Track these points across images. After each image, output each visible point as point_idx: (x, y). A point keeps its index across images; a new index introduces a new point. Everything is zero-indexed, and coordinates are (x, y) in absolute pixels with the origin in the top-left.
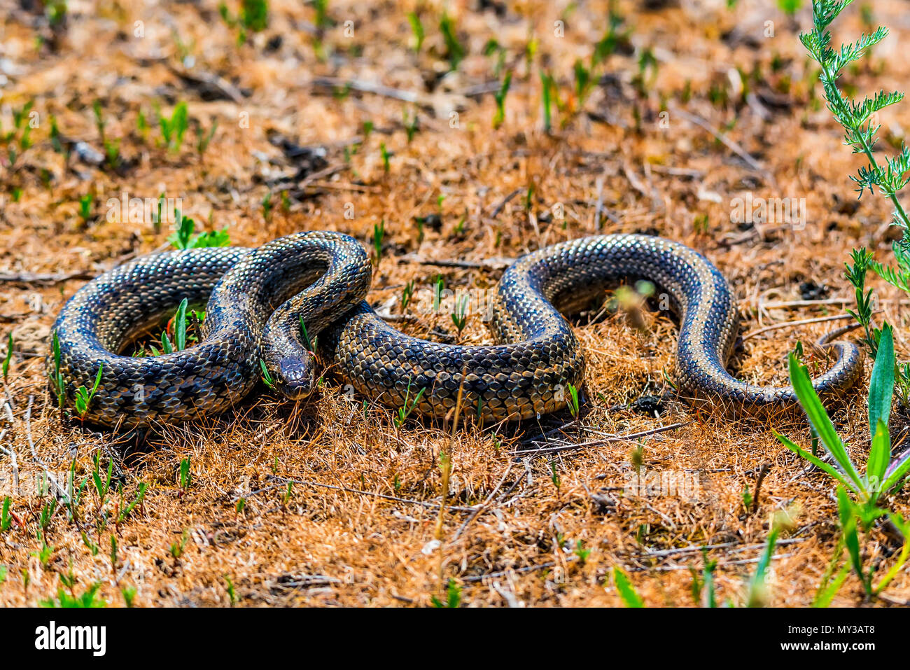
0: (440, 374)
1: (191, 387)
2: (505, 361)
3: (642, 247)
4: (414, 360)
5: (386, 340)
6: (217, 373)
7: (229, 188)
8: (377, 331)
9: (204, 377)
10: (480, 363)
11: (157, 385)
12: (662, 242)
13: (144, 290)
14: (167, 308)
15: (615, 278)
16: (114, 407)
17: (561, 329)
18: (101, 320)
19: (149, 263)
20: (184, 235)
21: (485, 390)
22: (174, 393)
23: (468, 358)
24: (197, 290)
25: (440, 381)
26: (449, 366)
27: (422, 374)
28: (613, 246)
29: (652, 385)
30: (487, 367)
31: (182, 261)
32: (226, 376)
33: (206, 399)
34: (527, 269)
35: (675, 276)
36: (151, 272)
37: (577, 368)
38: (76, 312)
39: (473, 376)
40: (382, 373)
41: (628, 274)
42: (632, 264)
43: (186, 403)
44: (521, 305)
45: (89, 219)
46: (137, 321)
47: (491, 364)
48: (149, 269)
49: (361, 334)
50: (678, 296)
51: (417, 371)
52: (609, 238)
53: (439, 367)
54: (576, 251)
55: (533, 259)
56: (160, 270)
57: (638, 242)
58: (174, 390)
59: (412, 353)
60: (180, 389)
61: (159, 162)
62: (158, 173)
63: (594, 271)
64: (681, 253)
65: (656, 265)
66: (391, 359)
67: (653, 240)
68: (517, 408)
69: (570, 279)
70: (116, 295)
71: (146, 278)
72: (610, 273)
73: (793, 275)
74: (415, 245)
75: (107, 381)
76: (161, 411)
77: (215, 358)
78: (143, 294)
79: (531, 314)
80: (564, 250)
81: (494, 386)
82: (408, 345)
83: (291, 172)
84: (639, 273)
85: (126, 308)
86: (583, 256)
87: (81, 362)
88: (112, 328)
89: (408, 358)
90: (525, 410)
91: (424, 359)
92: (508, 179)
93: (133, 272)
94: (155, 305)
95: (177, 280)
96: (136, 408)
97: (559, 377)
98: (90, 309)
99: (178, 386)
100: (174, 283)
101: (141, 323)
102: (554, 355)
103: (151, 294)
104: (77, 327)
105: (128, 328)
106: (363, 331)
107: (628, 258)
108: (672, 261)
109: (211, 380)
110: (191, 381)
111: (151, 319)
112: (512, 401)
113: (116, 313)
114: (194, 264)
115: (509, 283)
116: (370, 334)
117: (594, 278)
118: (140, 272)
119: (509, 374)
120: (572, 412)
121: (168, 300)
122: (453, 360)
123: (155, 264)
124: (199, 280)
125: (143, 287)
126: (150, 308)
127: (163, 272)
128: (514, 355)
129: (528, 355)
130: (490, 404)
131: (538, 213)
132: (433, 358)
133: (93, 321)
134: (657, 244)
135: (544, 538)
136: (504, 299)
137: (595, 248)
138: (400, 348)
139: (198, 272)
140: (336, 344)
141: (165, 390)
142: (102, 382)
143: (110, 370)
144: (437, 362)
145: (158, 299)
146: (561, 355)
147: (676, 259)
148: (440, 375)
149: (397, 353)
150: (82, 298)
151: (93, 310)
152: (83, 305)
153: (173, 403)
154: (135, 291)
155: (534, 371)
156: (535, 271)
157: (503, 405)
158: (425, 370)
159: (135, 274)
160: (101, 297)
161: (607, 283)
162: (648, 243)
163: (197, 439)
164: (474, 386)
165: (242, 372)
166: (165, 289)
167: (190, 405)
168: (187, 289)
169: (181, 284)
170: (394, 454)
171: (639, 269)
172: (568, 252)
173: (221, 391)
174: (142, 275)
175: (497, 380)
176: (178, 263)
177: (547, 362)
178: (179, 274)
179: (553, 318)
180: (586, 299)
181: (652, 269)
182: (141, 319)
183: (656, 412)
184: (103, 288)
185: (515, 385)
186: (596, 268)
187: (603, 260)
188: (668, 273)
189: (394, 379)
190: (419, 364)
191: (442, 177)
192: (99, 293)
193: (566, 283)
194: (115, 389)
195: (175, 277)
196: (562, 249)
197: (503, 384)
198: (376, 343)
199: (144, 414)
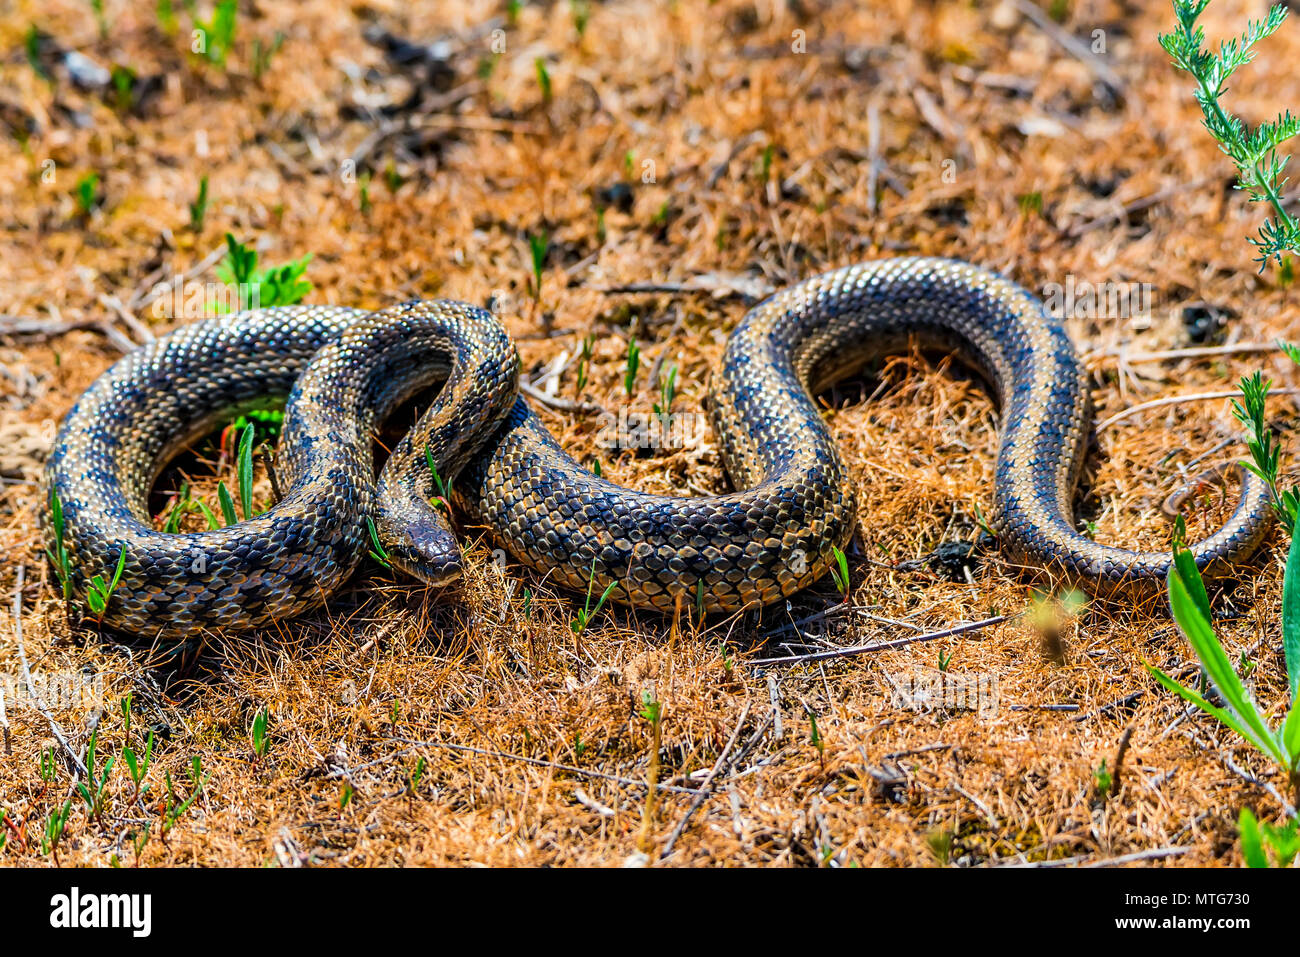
0: (638, 546)
1: (258, 587)
2: (737, 525)
3: (939, 279)
4: (598, 522)
5: (558, 487)
6: (298, 563)
7: (305, 131)
8: (543, 469)
9: (277, 572)
10: (700, 530)
11: (206, 585)
12: (969, 272)
13: (183, 385)
14: (217, 409)
15: (900, 329)
16: (141, 614)
17: (819, 454)
18: (121, 447)
19: (188, 339)
20: (242, 269)
21: (708, 571)
22: (231, 598)
23: (681, 522)
24: (261, 379)
25: (639, 557)
26: (652, 534)
27: (612, 544)
28: (896, 280)
29: (959, 517)
30: (710, 535)
31: (237, 334)
32: (311, 569)
33: (281, 604)
34: (766, 330)
35: (991, 329)
36: (193, 354)
37: (844, 518)
38: (84, 438)
39: (689, 550)
40: (550, 538)
41: (920, 322)
42: (926, 308)
43: (249, 611)
44: (757, 402)
45: (93, 201)
46: (174, 435)
47: (716, 531)
48: (189, 350)
49: (520, 471)
50: (997, 363)
51: (603, 539)
52: (888, 266)
53: (636, 535)
54: (841, 291)
55: (776, 310)
56: (205, 350)
57: (933, 271)
58: (232, 592)
59: (597, 513)
60: (241, 591)
61: (198, 88)
62: (194, 109)
63: (868, 321)
64: (999, 293)
65: (962, 310)
66: (566, 517)
67: (956, 268)
68: (757, 593)
69: (834, 337)
70: (140, 398)
71: (184, 366)
72: (892, 322)
73: (1172, 289)
74: (593, 243)
75: (130, 576)
76: (211, 623)
77: (294, 539)
78: (181, 391)
79: (772, 420)
80: (823, 290)
81: (721, 564)
82: (590, 497)
83: (397, 89)
84: (937, 321)
85: (157, 418)
86: (851, 298)
87: (91, 540)
88: (138, 455)
89: (591, 518)
90: (768, 594)
91: (615, 521)
92: (735, 108)
93: (166, 355)
94: (200, 407)
95: (230, 365)
96: (174, 618)
97: (818, 540)
98: (103, 429)
99: (236, 586)
100: (226, 371)
101: (179, 437)
102: (811, 507)
103: (193, 391)
104: (86, 467)
105: (161, 449)
106: (524, 468)
107: (919, 299)
108: (987, 305)
109: (289, 577)
110: (257, 579)
111: (194, 427)
112: (749, 585)
113: (142, 430)
114: (256, 338)
115: (738, 359)
116: (534, 473)
117: (867, 332)
118: (176, 356)
119: (743, 546)
120: (840, 587)
121: (219, 397)
122: (658, 525)
123: (198, 340)
124: (265, 363)
125: (180, 380)
126: (193, 411)
127: (209, 355)
128: (751, 516)
129: (773, 512)
130: (715, 590)
131: (781, 180)
132: (628, 521)
133: (111, 450)
134: (963, 276)
135: (801, 838)
136: (731, 387)
137: (868, 283)
138: (578, 501)
139: (262, 350)
140: (481, 484)
141: (217, 593)
142: (124, 576)
143: (134, 560)
144: (634, 527)
145: (203, 396)
146: (820, 503)
147: (992, 300)
148: (638, 548)
149: (575, 509)
150: (90, 409)
151: (108, 430)
152: (92, 422)
153: (230, 611)
154: (169, 388)
155: (780, 537)
156: (780, 332)
157: (735, 591)
158: (616, 538)
159: (168, 360)
160: (118, 404)
161: (888, 337)
162: (949, 274)
163: (274, 658)
164: (691, 566)
165: (337, 557)
166: (213, 380)
167: (256, 613)
168: (247, 379)
169: (237, 372)
170: (571, 682)
171: (936, 315)
172: (827, 293)
173: (303, 591)
174: (179, 360)
175: (725, 555)
176: (233, 336)
177: (801, 522)
178: (233, 355)
179: (806, 432)
180: (858, 363)
181: (957, 316)
182: (180, 431)
183: (966, 568)
184: (122, 388)
185: (753, 561)
186: (872, 317)
187: (881, 304)
188: (981, 323)
189: (569, 549)
190: (606, 529)
191: (632, 99)
192: (115, 397)
193: (828, 343)
194: (142, 589)
195: (228, 360)
196: (817, 289)
197: (734, 561)
198: (542, 489)
199: (187, 625)
